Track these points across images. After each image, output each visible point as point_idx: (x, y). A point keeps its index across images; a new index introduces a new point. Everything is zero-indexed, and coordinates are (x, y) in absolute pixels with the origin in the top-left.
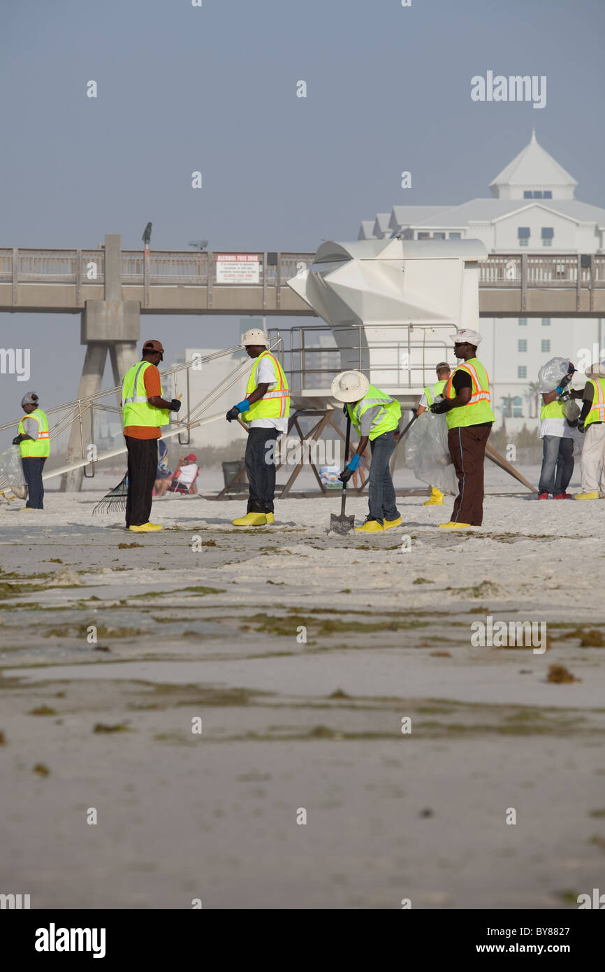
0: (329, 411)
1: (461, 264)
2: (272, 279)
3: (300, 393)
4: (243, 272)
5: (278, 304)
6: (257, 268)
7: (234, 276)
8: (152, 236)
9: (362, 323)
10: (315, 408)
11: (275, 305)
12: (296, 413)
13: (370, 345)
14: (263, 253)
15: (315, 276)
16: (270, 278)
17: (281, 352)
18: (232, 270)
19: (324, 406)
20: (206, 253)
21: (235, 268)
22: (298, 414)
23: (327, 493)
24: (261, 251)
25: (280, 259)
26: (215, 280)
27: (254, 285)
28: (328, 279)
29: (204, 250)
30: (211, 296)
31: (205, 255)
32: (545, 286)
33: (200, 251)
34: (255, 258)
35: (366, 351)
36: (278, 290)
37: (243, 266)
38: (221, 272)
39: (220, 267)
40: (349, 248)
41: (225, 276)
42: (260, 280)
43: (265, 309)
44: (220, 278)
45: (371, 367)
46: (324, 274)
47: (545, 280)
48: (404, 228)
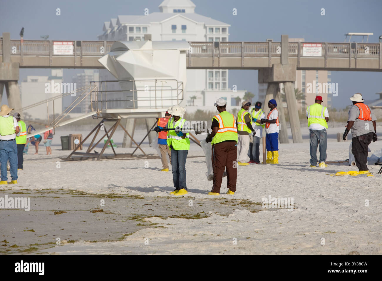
0: (119, 119)
1: (178, 52)
2: (78, 53)
3: (106, 111)
4: (66, 50)
5: (81, 64)
6: (72, 47)
7: (61, 51)
8: (24, 33)
9: (134, 79)
10: (112, 118)
11: (80, 64)
12: (103, 120)
13: (137, 89)
14: (74, 41)
15: (112, 57)
16: (77, 52)
17: (96, 92)
18: (60, 49)
19: (116, 117)
20: (49, 41)
21: (62, 48)
22: (104, 120)
23: (117, 156)
24: (73, 40)
25: (82, 44)
26: (53, 53)
27: (71, 55)
28: (119, 59)
29: (47, 40)
30: (51, 60)
31: (48, 42)
32: (199, 55)
33: (45, 40)
34: (71, 43)
35: (136, 92)
36: (81, 58)
37: (66, 47)
38: (56, 49)
39: (55, 47)
40: (127, 44)
41: (57, 51)
42: (73, 53)
43: (76, 66)
44: (55, 52)
45: (138, 99)
46: (116, 57)
47: (199, 53)
48: (123, 25)
